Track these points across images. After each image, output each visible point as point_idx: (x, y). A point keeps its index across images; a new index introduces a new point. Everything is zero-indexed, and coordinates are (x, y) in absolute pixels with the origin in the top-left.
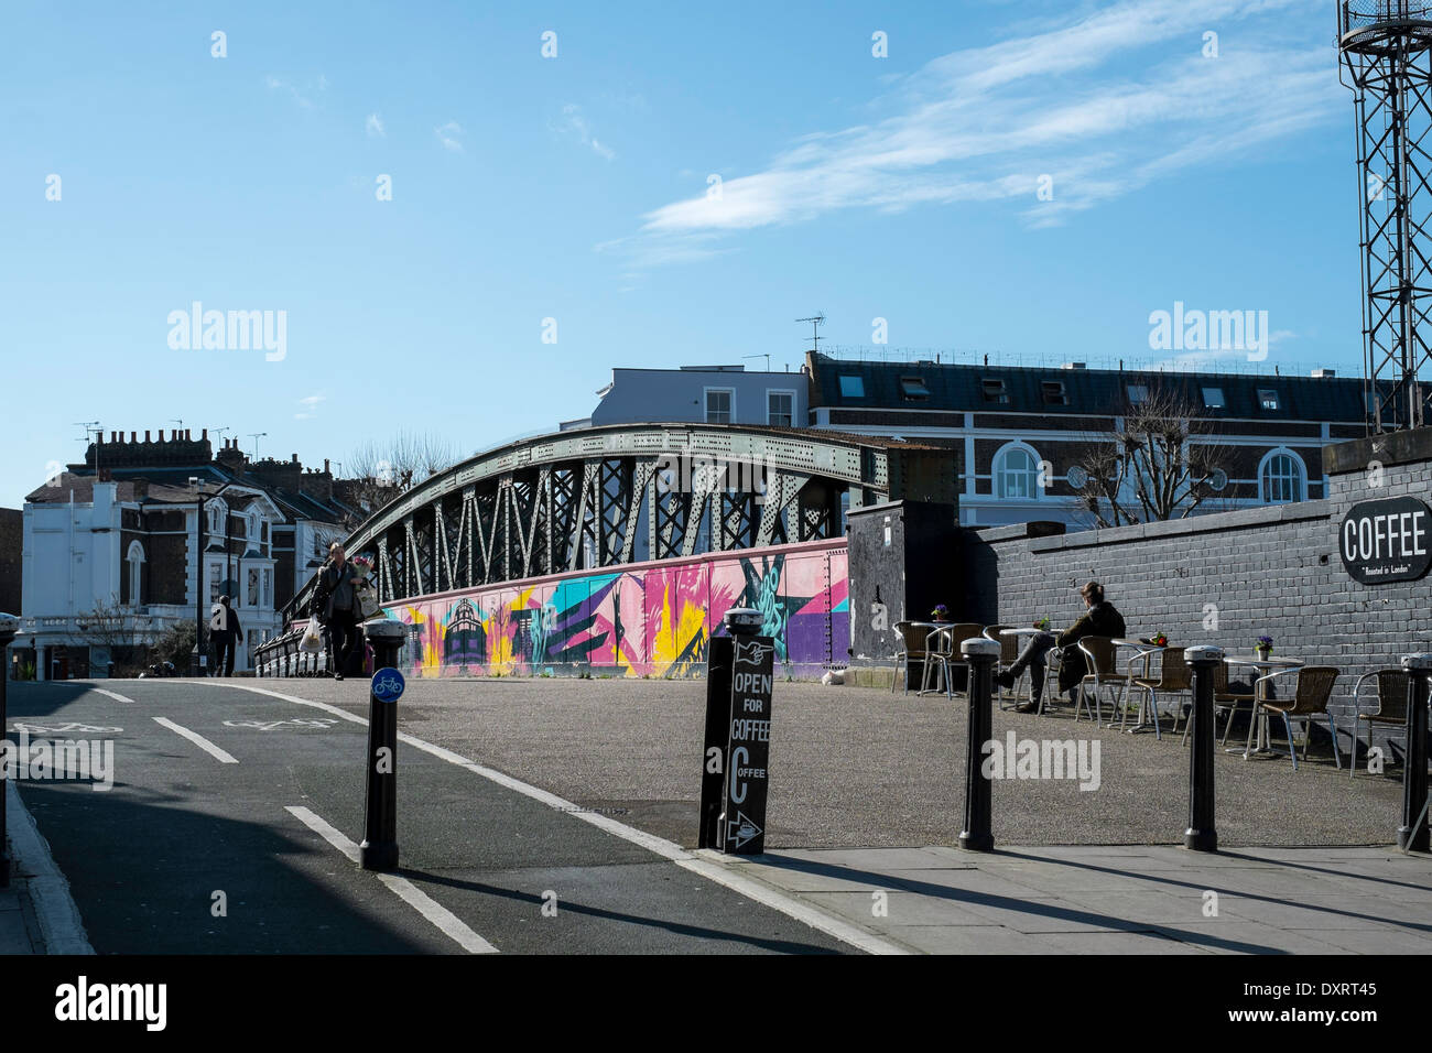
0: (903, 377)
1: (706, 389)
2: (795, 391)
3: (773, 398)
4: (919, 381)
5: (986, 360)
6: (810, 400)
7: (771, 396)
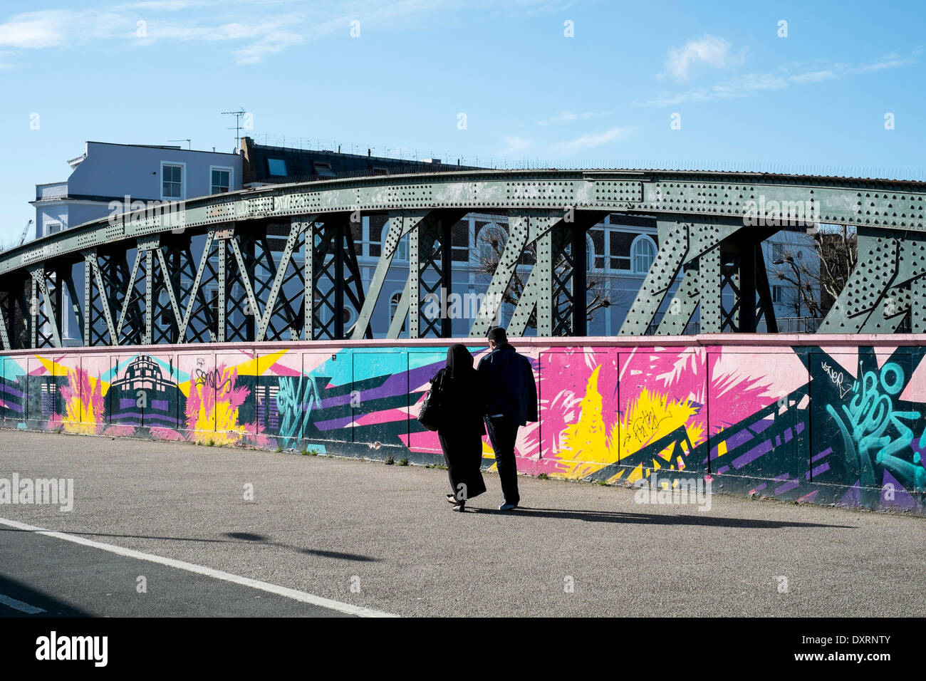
0: (316, 162)
1: (163, 163)
2: (232, 168)
3: (215, 173)
4: (326, 166)
5: (369, 152)
6: (244, 177)
7: (213, 171)
